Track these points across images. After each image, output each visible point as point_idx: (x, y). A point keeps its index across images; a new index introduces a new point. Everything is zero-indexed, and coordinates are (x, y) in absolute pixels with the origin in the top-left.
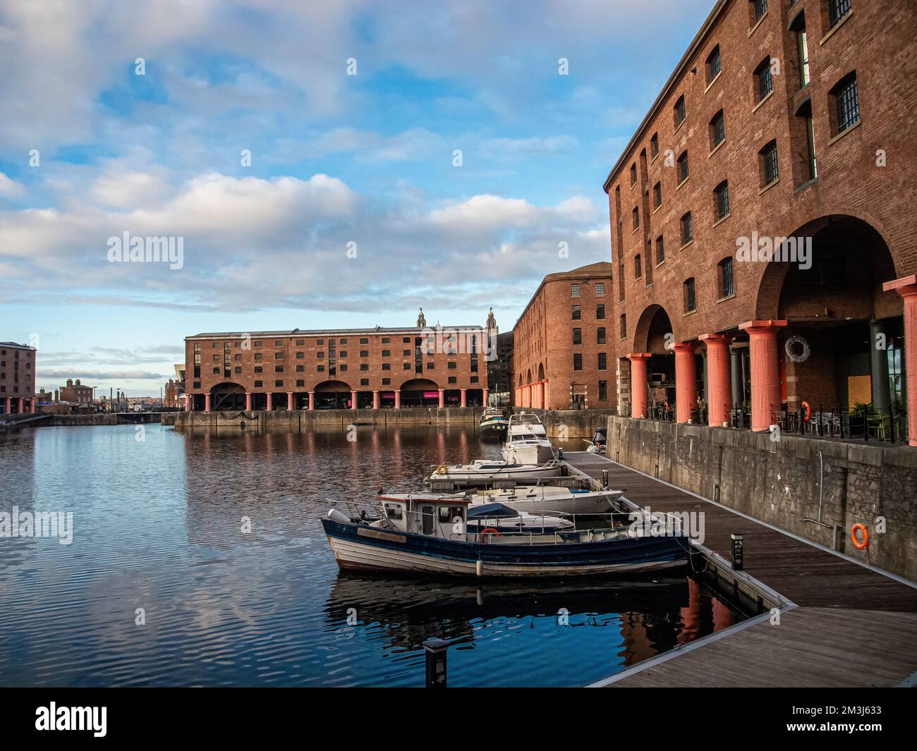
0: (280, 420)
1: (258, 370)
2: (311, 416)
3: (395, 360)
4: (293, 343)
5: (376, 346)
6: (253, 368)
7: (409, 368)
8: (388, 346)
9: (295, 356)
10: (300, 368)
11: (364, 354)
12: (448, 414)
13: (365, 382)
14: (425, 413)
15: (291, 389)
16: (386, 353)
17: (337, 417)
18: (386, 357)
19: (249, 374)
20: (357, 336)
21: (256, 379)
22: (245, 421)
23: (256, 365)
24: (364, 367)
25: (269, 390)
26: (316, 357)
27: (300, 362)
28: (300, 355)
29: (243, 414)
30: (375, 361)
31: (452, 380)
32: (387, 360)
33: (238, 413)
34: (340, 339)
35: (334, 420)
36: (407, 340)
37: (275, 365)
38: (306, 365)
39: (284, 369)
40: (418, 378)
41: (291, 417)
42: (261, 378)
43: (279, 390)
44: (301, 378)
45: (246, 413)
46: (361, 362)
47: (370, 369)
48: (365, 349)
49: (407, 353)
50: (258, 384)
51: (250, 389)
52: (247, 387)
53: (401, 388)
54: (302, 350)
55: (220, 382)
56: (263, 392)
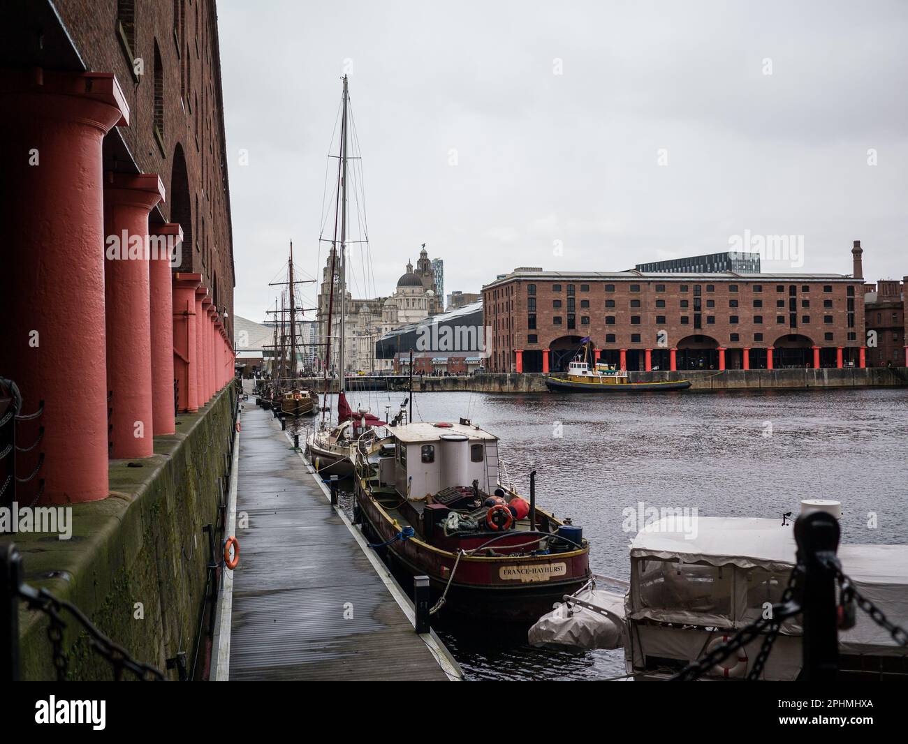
1: (610, 320)
3: (768, 311)
4: (652, 288)
6: (604, 318)
7: (783, 322)
8: (761, 296)
9: (654, 304)
11: (734, 304)
12: (826, 375)
13: (735, 337)
14: (802, 375)
15: (649, 345)
16: (758, 304)
17: (705, 380)
18: (758, 309)
19: (599, 326)
20: (726, 282)
21: (608, 331)
23: (607, 315)
24: (734, 320)
25: (624, 345)
26: (679, 306)
27: (661, 312)
28: (660, 303)
30: (746, 312)
31: (829, 336)
32: (759, 312)
34: (706, 284)
35: (702, 383)
36: (780, 289)
37: (630, 314)
38: (667, 316)
39: (642, 319)
40: (792, 333)
42: (614, 331)
43: (635, 346)
46: (731, 313)
47: (740, 321)
48: (734, 298)
49: (780, 303)
50: (611, 338)
51: (600, 344)
52: (596, 342)
53: (774, 345)
54: (663, 298)
55: (561, 335)
56: (617, 348)
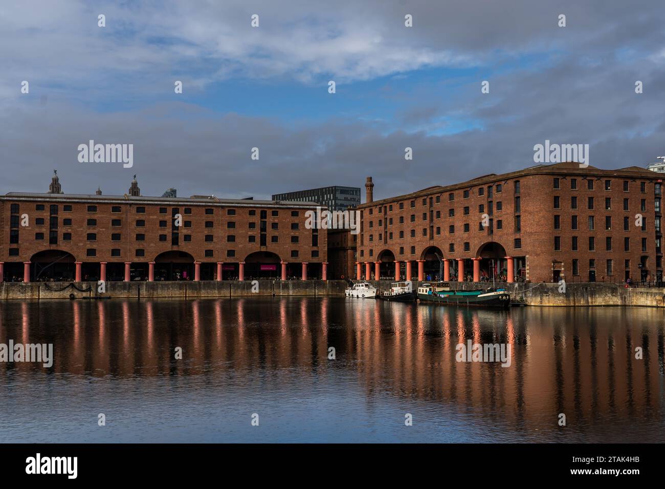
0: (117, 291)
1: (92, 237)
2: (152, 287)
3: (240, 232)
4: (134, 210)
5: (220, 217)
6: (85, 235)
7: (254, 241)
8: (233, 218)
9: (135, 223)
10: (140, 237)
11: (209, 224)
12: (291, 286)
13: (209, 253)
14: (269, 286)
15: (128, 259)
16: (231, 225)
17: (180, 289)
18: (232, 229)
19: (81, 241)
20: (203, 206)
21: (89, 246)
22: (75, 293)
23: (89, 232)
24: (209, 238)
25: (104, 258)
26: (158, 225)
27: (141, 230)
28: (140, 223)
29: (73, 286)
30: (221, 232)
31: (295, 253)
32: (232, 232)
33: (67, 284)
34: (184, 208)
35: (178, 292)
36: (252, 213)
37: (111, 232)
38: (146, 234)
39: (122, 237)
40: (262, 250)
41: (129, 289)
42: (95, 246)
43: (115, 260)
44: (141, 247)
45: (77, 285)
46: (206, 233)
47: (214, 239)
48: (209, 219)
49: (252, 225)
50: (91, 252)
51: (81, 257)
52: (78, 256)
53: (245, 260)
54: (143, 218)
55: (43, 249)
56: (97, 261)
